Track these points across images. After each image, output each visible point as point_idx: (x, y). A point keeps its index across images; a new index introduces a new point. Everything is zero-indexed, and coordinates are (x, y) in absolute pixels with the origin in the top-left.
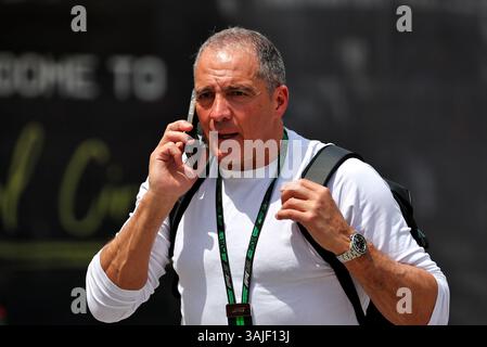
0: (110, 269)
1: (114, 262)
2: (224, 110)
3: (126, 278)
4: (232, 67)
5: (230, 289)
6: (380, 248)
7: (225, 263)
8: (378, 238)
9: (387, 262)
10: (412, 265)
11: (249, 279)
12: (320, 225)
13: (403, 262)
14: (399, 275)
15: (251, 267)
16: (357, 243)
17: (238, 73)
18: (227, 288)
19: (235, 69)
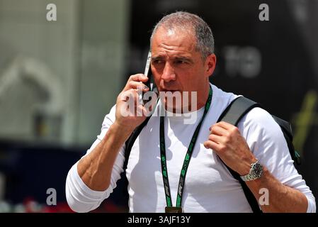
0: (85, 175)
1: (88, 171)
2: (171, 74)
3: (95, 182)
4: (178, 44)
5: (168, 196)
6: (271, 172)
7: (165, 178)
8: (272, 165)
9: (276, 184)
10: (292, 187)
11: (182, 190)
12: (229, 153)
13: (286, 185)
14: (283, 194)
15: (184, 182)
16: (255, 170)
17: (182, 48)
18: (166, 195)
19: (180, 46)
